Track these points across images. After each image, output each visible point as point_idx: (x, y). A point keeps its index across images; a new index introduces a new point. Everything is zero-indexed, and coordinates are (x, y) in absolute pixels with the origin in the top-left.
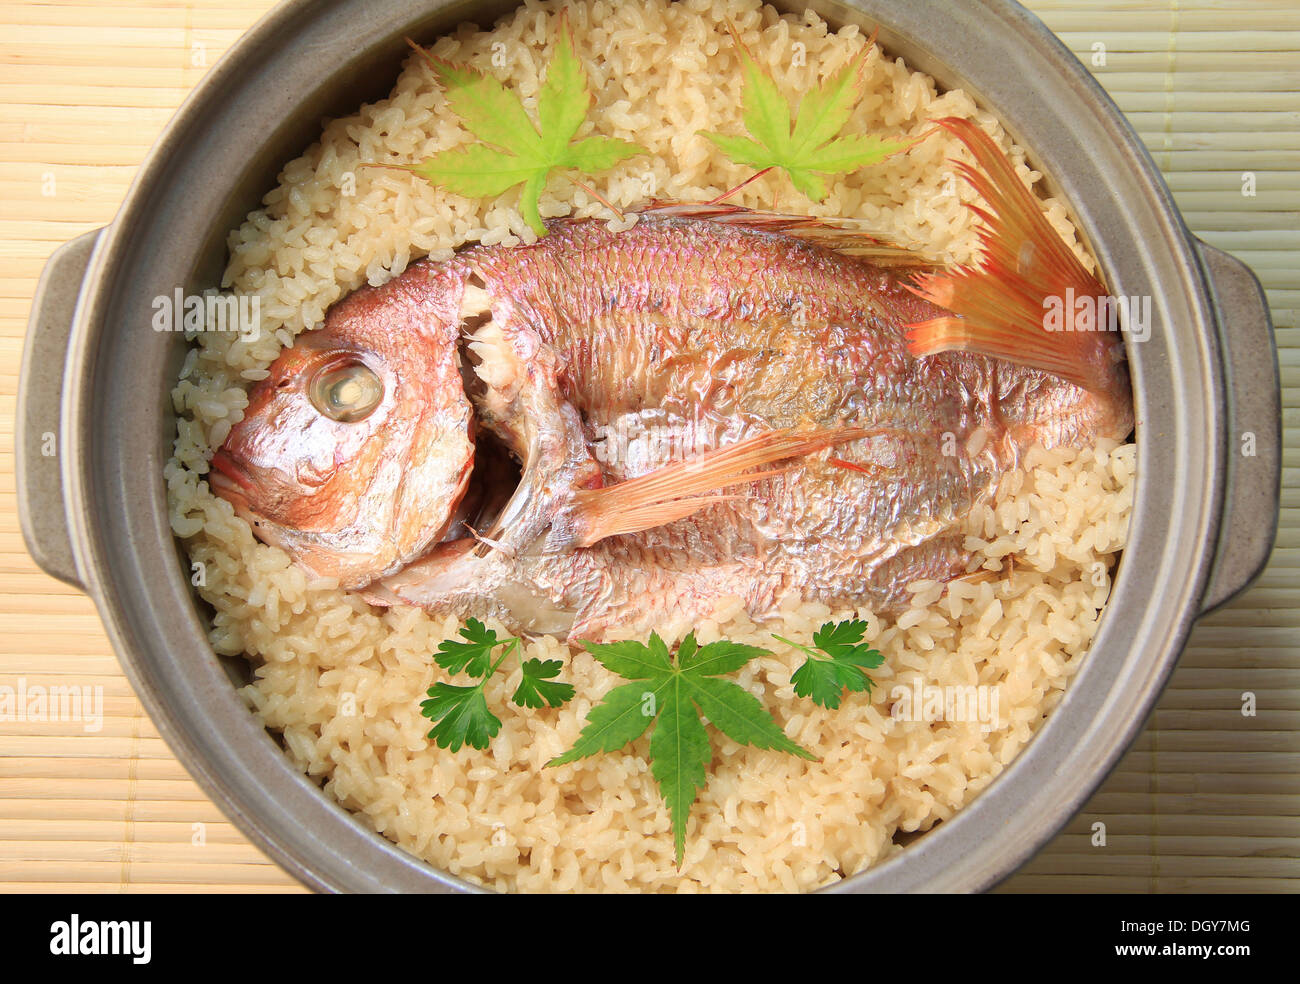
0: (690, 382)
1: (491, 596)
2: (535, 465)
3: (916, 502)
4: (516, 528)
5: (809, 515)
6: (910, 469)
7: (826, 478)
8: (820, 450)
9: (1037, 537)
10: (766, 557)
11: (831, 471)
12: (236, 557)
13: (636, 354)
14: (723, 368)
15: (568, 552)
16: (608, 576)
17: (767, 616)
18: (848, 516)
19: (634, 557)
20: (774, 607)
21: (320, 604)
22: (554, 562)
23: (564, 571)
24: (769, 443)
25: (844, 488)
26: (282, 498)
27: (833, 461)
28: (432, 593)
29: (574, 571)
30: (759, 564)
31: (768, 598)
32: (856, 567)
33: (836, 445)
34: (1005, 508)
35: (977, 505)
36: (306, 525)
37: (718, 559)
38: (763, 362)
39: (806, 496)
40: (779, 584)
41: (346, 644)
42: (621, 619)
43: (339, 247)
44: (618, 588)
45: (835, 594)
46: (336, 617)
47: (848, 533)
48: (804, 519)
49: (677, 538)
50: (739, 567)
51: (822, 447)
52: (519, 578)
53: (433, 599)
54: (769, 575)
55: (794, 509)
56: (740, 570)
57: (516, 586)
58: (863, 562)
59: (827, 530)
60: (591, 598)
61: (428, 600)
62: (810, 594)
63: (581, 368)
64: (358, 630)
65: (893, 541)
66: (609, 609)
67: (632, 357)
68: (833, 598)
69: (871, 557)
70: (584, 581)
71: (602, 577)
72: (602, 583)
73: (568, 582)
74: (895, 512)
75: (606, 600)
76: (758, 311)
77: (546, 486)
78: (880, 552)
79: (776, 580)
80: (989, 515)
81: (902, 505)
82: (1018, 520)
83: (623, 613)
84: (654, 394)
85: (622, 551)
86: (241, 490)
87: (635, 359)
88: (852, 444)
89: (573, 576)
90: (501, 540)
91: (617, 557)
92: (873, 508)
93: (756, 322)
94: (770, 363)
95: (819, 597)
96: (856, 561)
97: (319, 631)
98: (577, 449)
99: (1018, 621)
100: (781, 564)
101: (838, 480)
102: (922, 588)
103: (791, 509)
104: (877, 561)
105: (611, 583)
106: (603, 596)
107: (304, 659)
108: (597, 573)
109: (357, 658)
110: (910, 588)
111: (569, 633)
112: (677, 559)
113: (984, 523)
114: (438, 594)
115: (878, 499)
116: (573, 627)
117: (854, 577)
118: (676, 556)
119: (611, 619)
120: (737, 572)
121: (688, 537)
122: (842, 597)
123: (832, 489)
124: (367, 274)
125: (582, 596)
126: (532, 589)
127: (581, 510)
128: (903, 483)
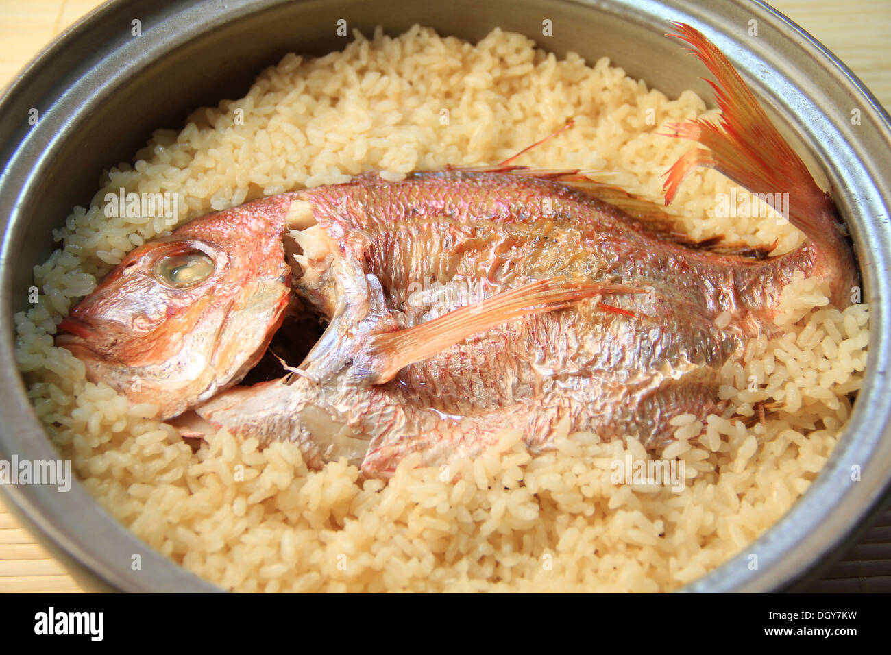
0: (478, 263)
1: (295, 418)
2: (341, 315)
3: (675, 349)
4: (321, 361)
5: (582, 352)
6: (669, 321)
7: (596, 322)
8: (591, 297)
9: (783, 387)
10: (542, 396)
11: (601, 314)
12: (69, 392)
13: (432, 243)
14: (506, 251)
15: (367, 386)
16: (401, 412)
17: (544, 446)
18: (616, 352)
19: (424, 403)
20: (551, 438)
21: (138, 428)
22: (354, 393)
23: (361, 402)
24: (546, 288)
25: (612, 330)
26: (116, 340)
27: (601, 306)
28: (241, 416)
29: (371, 403)
30: (538, 403)
31: (546, 429)
32: (625, 395)
33: (605, 294)
34: (753, 367)
35: (728, 363)
36: (134, 362)
37: (500, 404)
38: (540, 245)
39: (579, 338)
40: (555, 416)
41: (158, 464)
42: (411, 447)
43: (191, 182)
44: (409, 424)
45: (606, 422)
46: (151, 438)
47: (616, 368)
48: (577, 354)
49: (463, 388)
50: (520, 406)
51: (592, 295)
52: (321, 403)
53: (242, 421)
54: (545, 410)
55: (569, 348)
56: (520, 410)
57: (318, 411)
58: (631, 391)
59: (599, 365)
60: (385, 428)
61: (237, 423)
62: (583, 424)
63: (385, 251)
64: (170, 452)
65: (656, 375)
66: (401, 439)
67: (429, 244)
68: (604, 426)
69: (638, 388)
70: (380, 412)
71: (396, 412)
72: (395, 417)
73: (365, 411)
74: (657, 354)
75: (398, 431)
76: (534, 218)
77: (350, 331)
78: (646, 384)
79: (552, 412)
80: (739, 369)
81: (663, 347)
82: (765, 374)
83: (414, 443)
84: (446, 273)
85: (415, 397)
86: (82, 340)
87: (431, 247)
88: (618, 297)
89: (370, 406)
90: (307, 370)
91: (410, 402)
92: (638, 347)
93: (532, 223)
94: (545, 247)
95: (591, 427)
96: (625, 390)
97: (134, 449)
98: (378, 307)
99: (771, 458)
100: (556, 401)
101: (607, 324)
102: (683, 422)
103: (565, 348)
104: (644, 391)
105: (404, 417)
106: (396, 428)
107: (117, 473)
108: (390, 409)
109: (167, 477)
110: (674, 422)
111: (362, 461)
112: (462, 407)
113: (735, 377)
114: (246, 417)
115: (642, 339)
116: (367, 454)
117: (622, 405)
118: (462, 405)
119: (402, 448)
120: (516, 412)
121: (473, 386)
122: (613, 425)
123: (602, 331)
124: (212, 201)
125: (377, 424)
126: (332, 415)
127: (380, 352)
128: (663, 330)
